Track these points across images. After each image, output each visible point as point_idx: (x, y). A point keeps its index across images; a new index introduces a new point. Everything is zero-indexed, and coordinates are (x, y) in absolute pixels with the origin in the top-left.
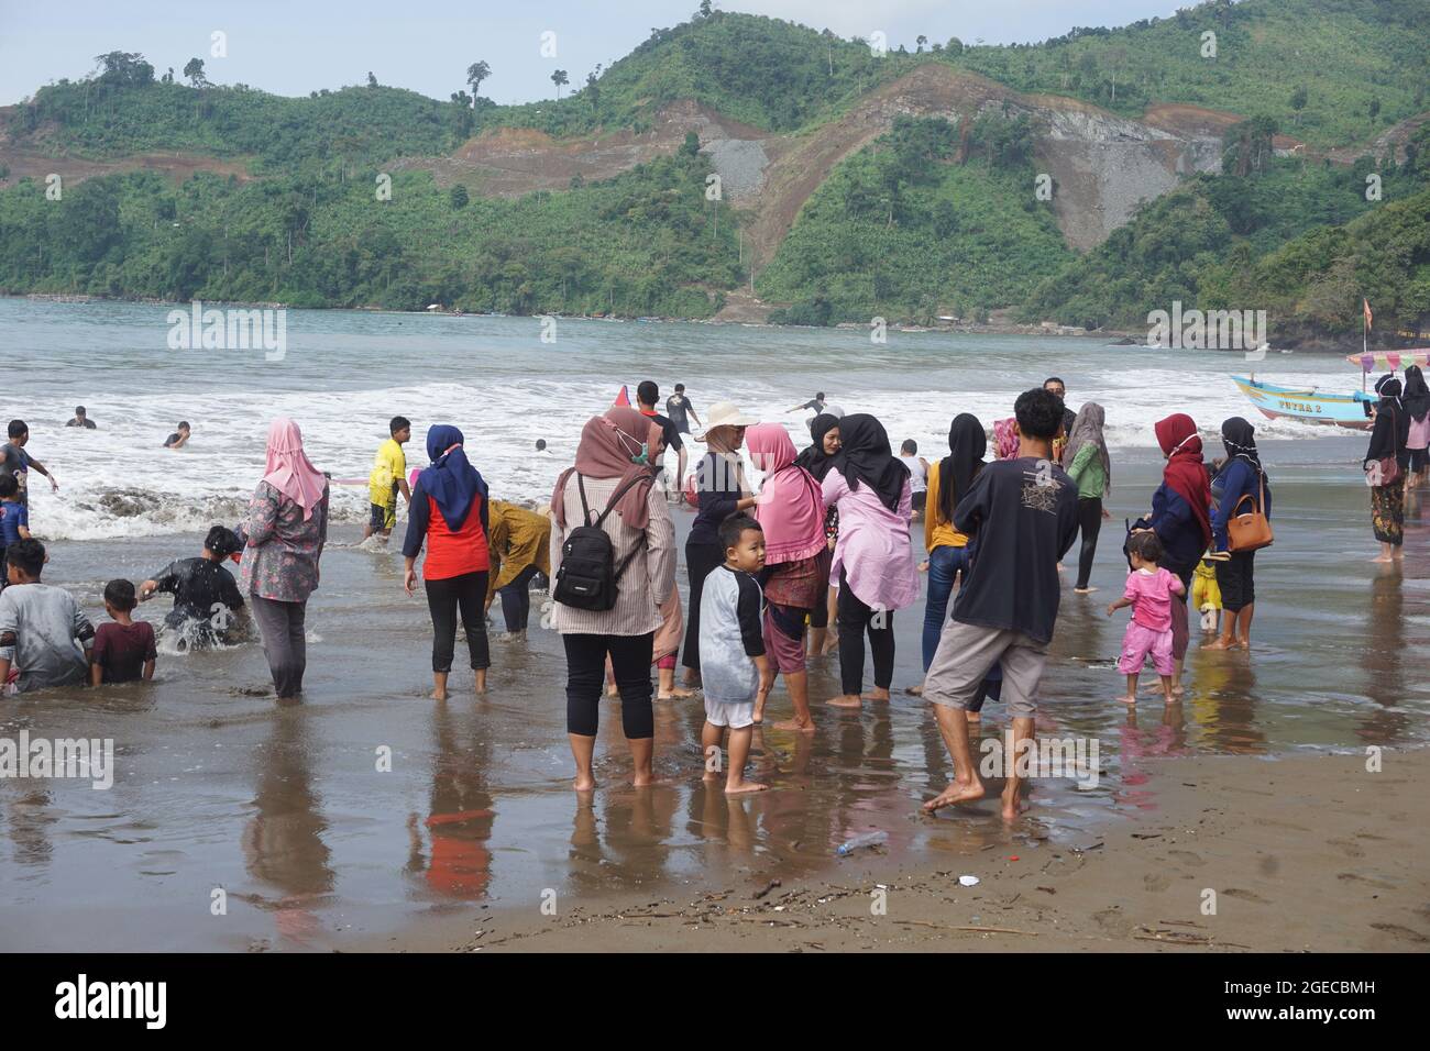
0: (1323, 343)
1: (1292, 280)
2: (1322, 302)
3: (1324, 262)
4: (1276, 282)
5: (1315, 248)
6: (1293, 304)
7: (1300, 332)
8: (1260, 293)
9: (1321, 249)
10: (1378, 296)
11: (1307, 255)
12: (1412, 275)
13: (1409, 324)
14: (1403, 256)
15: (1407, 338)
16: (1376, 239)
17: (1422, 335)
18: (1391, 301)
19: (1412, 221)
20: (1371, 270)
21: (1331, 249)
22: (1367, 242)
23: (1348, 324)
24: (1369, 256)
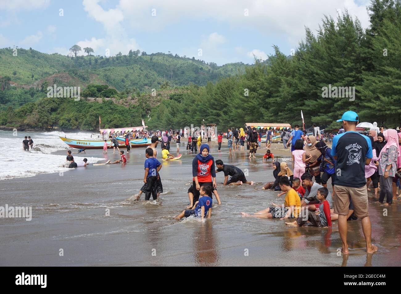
0: (31, 130)
1: (23, 115)
2: (31, 120)
3: (31, 111)
4: (19, 115)
5: (28, 107)
6: (24, 121)
7: (25, 127)
8: (15, 118)
10: (43, 119)
11: (26, 109)
12: (51, 114)
13: (50, 125)
14: (49, 110)
15: (50, 128)
16: (42, 106)
17: (54, 128)
18: (47, 120)
19: (50, 102)
20: (42, 113)
21: (32, 108)
22: (40, 106)
23: (37, 125)
24: (41, 110)
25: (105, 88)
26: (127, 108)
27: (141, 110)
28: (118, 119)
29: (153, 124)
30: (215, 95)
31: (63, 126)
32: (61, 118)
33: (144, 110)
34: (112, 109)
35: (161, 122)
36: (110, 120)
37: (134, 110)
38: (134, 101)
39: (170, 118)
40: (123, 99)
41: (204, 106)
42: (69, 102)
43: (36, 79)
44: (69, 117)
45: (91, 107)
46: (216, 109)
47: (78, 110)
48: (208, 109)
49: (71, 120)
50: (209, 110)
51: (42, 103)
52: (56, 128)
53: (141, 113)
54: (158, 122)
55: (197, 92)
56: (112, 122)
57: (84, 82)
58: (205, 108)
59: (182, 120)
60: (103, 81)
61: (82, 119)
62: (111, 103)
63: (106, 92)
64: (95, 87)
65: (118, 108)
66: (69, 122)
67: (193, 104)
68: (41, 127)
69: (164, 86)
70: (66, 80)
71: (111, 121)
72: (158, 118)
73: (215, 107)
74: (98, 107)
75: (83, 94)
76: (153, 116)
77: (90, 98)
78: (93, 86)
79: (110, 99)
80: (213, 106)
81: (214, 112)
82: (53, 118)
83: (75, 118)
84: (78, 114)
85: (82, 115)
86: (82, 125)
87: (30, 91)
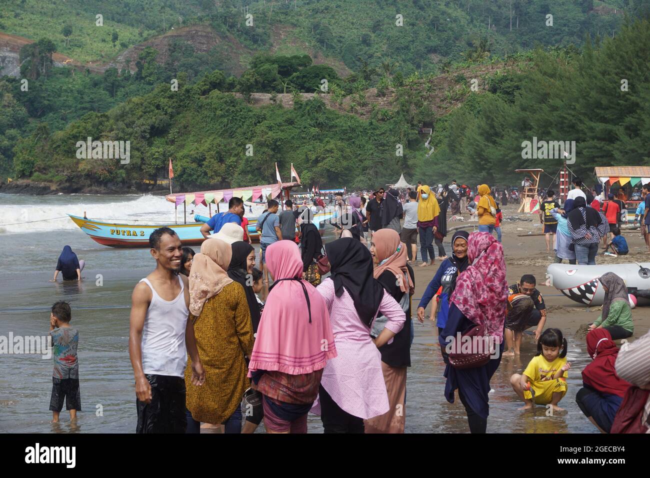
0: (98, 189)
3: (96, 136)
4: (66, 148)
6: (77, 163)
7: (83, 181)
8: (56, 156)
9: (93, 127)
11: (84, 131)
12: (150, 144)
13: (150, 175)
14: (145, 132)
15: (149, 185)
16: (127, 121)
17: (159, 182)
18: (139, 161)
19: (149, 110)
21: (99, 127)
22: (121, 123)
23: (112, 175)
24: (123, 132)
25: (300, 65)
26: (364, 121)
27: (405, 127)
28: (336, 154)
29: (435, 167)
30: (600, 76)
31: (185, 176)
32: (181, 154)
33: (413, 125)
34: (319, 125)
35: (458, 161)
36: (313, 157)
37: (385, 127)
38: (385, 99)
39: (482, 150)
40: (354, 95)
41: (570, 112)
42: (200, 107)
43: (124, 45)
44: (201, 150)
45: (260, 119)
46: (604, 120)
47: (226, 131)
48: (581, 121)
49: (204, 159)
50: (584, 124)
51: (128, 113)
52: (165, 182)
53: (405, 135)
54: (452, 162)
55: (555, 69)
56: (320, 164)
57: (256, 49)
58: (573, 116)
59: (510, 156)
60: (310, 42)
61: (236, 155)
62: (319, 107)
63: (304, 76)
64: (273, 62)
65: (337, 121)
66: (201, 166)
67: (544, 106)
68: (123, 182)
69: (475, 55)
70: (203, 44)
71: (316, 161)
72: (452, 147)
73: (602, 112)
74: (279, 120)
75: (240, 83)
76: (440, 141)
77: (260, 94)
78: (268, 60)
79: (315, 95)
80: (594, 111)
81: (597, 129)
82: (156, 154)
83: (217, 152)
84: (225, 142)
85: (236, 144)
86: (236, 174)
87: (105, 79)
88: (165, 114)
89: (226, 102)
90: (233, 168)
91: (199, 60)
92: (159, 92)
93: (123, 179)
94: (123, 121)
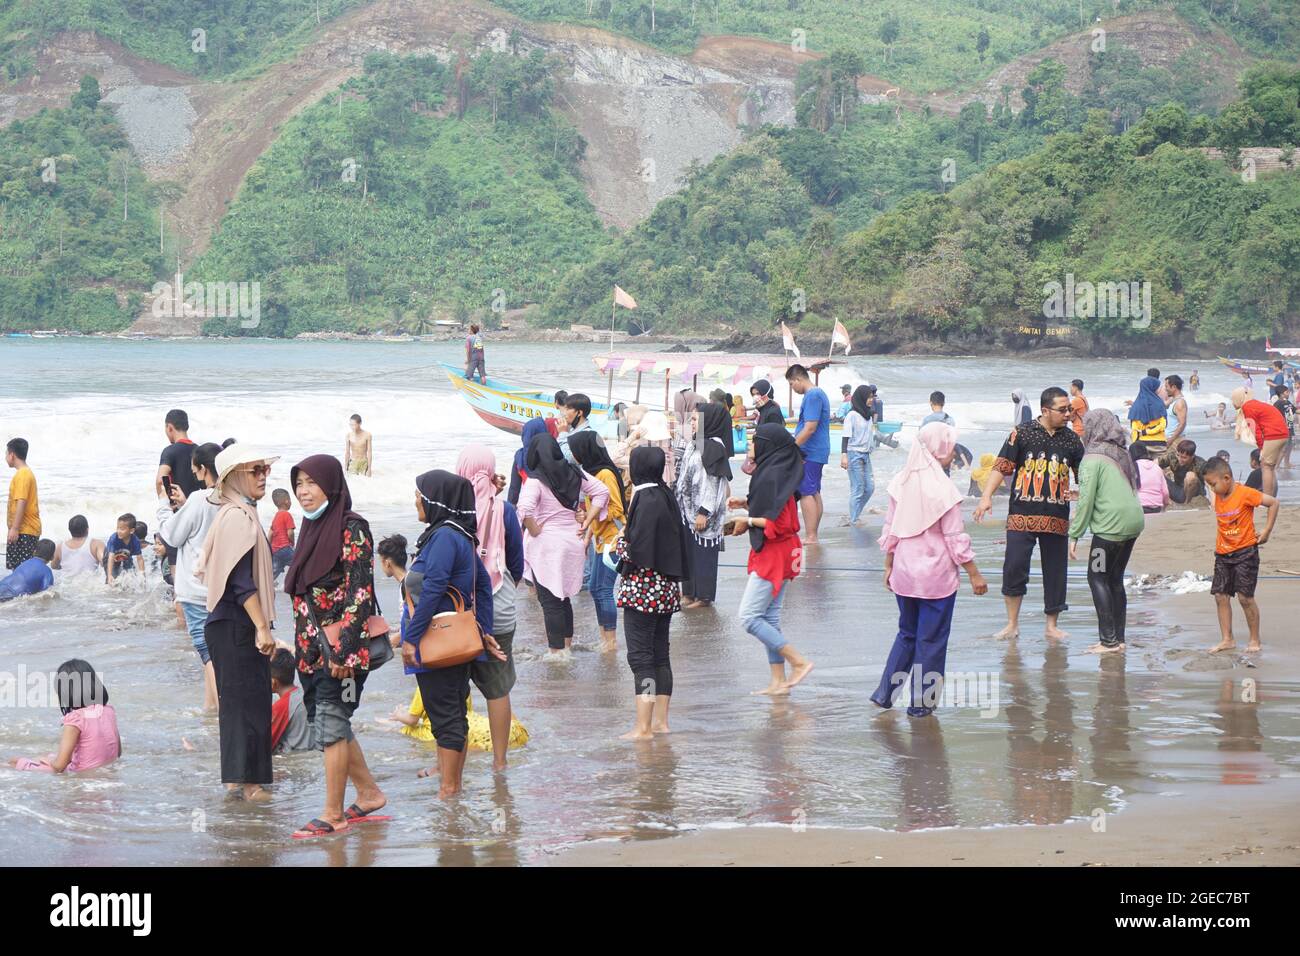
0: (928, 345)
1: (886, 264)
2: (924, 291)
3: (925, 240)
4: (865, 266)
5: (913, 221)
6: (889, 295)
7: (899, 330)
8: (847, 281)
9: (920, 223)
10: (993, 282)
11: (902, 232)
12: (1033, 255)
13: (1032, 318)
14: (1022, 230)
15: (1031, 336)
16: (987, 210)
17: (1050, 331)
18: (1009, 289)
19: (1030, 186)
20: (983, 250)
21: (933, 223)
22: (976, 213)
23: (957, 319)
24: (979, 231)
31: (1100, 320)
32: (1093, 275)
42: (1135, 180)
43: (1001, 58)
44: (1135, 265)
45: (1257, 201)
47: (1187, 226)
51: (988, 194)
52: (1062, 332)
57: (1270, 56)
61: (1206, 276)
64: (1289, 83)
68: (979, 331)
70: (1161, 49)
75: (1217, 129)
77: (1260, 150)
78: (1277, 79)
82: (1045, 275)
83: (1168, 270)
84: (1184, 249)
85: (1208, 252)
86: (1207, 313)
87: (962, 126)
88: (1064, 195)
89: (1187, 168)
90: (1200, 301)
91: (1148, 83)
92: (1051, 151)
93: (980, 326)
94: (979, 210)
